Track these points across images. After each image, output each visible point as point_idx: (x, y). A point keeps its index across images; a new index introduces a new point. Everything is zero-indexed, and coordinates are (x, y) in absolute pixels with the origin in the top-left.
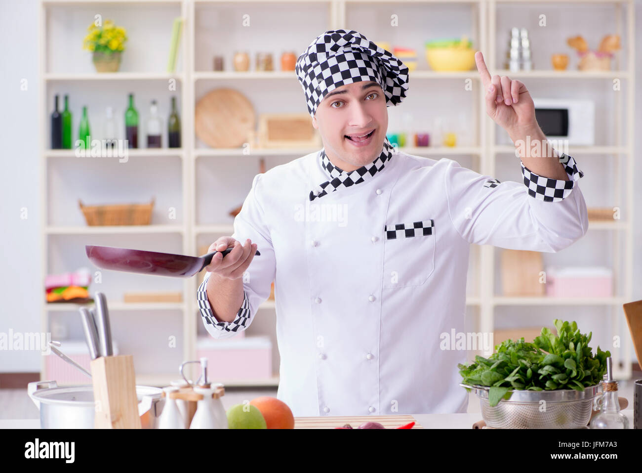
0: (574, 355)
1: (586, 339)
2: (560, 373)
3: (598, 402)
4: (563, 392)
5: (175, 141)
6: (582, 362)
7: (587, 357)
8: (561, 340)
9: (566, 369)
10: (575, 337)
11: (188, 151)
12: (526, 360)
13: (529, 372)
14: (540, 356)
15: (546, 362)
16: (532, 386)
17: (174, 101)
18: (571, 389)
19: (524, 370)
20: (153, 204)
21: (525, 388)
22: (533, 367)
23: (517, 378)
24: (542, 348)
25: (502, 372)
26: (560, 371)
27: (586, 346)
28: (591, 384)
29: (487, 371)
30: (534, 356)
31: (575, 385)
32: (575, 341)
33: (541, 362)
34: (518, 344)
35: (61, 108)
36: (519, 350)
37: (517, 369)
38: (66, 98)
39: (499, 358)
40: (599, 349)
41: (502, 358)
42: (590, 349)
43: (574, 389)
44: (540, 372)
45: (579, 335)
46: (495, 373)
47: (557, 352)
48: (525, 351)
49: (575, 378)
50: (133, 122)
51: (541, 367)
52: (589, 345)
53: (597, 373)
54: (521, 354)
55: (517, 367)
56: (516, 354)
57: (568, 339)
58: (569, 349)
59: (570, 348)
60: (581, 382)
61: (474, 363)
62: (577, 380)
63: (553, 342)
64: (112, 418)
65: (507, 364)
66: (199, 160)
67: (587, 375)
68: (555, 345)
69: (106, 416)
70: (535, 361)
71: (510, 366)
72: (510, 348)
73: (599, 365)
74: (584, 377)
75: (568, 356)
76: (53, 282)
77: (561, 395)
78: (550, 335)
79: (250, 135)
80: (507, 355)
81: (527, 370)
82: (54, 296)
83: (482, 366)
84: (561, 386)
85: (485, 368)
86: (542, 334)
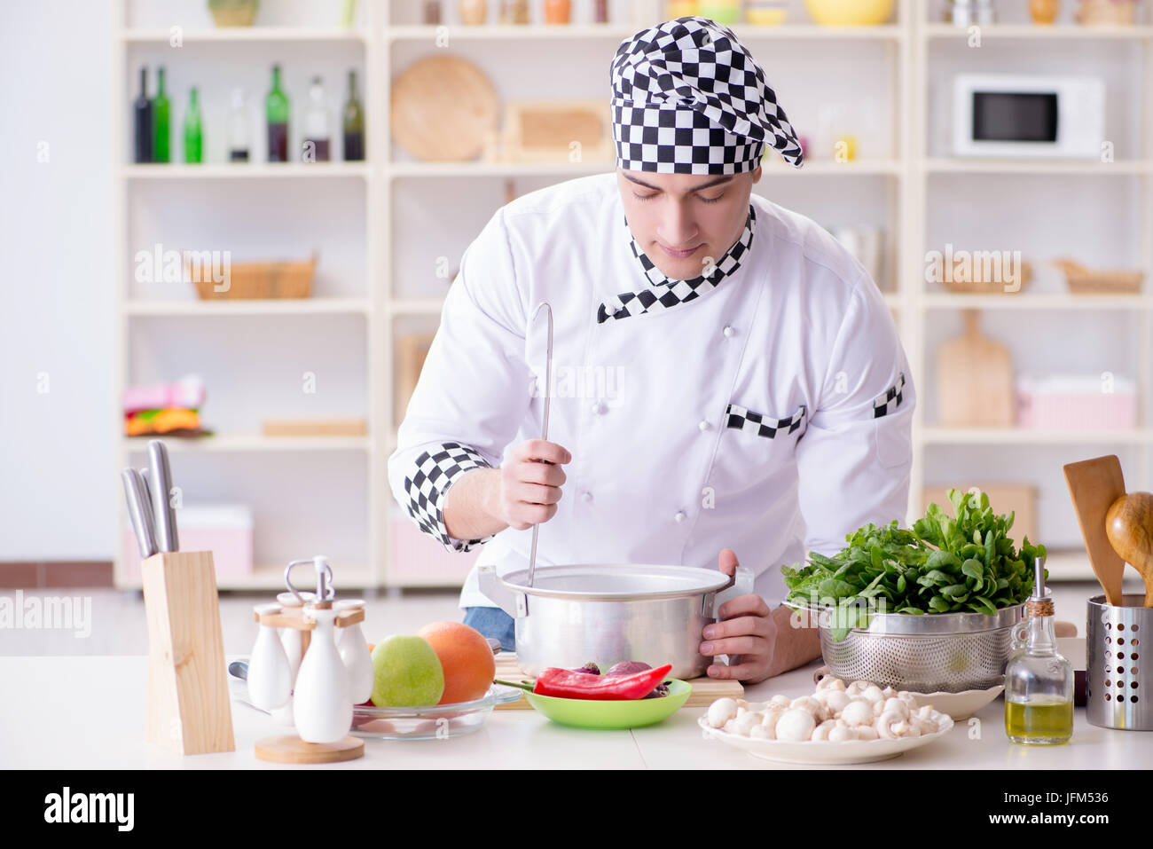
0: (981, 551)
1: (1002, 525)
2: (954, 584)
3: (1020, 634)
4: (961, 616)
5: (355, 149)
6: (994, 564)
7: (1003, 555)
8: (960, 526)
9: (966, 576)
10: (983, 522)
11: (378, 166)
12: (896, 560)
13: (901, 581)
14: (922, 554)
15: (931, 564)
16: (906, 606)
17: (353, 79)
18: (975, 611)
19: (892, 578)
20: (314, 261)
21: (893, 609)
22: (910, 572)
23: (879, 591)
24: (927, 539)
25: (854, 582)
26: (955, 581)
27: (1002, 537)
28: (1008, 602)
29: (830, 579)
30: (912, 554)
31: (980, 604)
32: (983, 527)
33: (922, 564)
34: (885, 532)
35: (152, 90)
36: (888, 542)
37: (881, 576)
38: (161, 73)
39: (851, 557)
40: (1026, 542)
41: (855, 556)
42: (1010, 541)
43: (980, 611)
44: (920, 581)
45: (990, 518)
46: (842, 583)
47: (951, 547)
48: (897, 544)
49: (980, 592)
50: (279, 116)
51: (923, 573)
52: (1009, 535)
53: (1022, 583)
54: (890, 549)
55: (881, 573)
56: (881, 550)
57: (973, 524)
58: (973, 542)
59: (975, 541)
60: (992, 599)
61: (810, 565)
62: (984, 597)
63: (945, 529)
64: (175, 658)
65: (864, 567)
66: (397, 184)
67: (1002, 587)
68: (949, 535)
69: (167, 655)
70: (913, 563)
71: (870, 572)
72: (871, 539)
73: (1024, 570)
74: (995, 590)
75: (970, 555)
76: (138, 400)
77: (957, 621)
78: (941, 516)
79: (489, 138)
80: (865, 551)
81: (898, 577)
82: (140, 424)
83: (821, 570)
84: (955, 607)
85: (827, 573)
86: (929, 514)
